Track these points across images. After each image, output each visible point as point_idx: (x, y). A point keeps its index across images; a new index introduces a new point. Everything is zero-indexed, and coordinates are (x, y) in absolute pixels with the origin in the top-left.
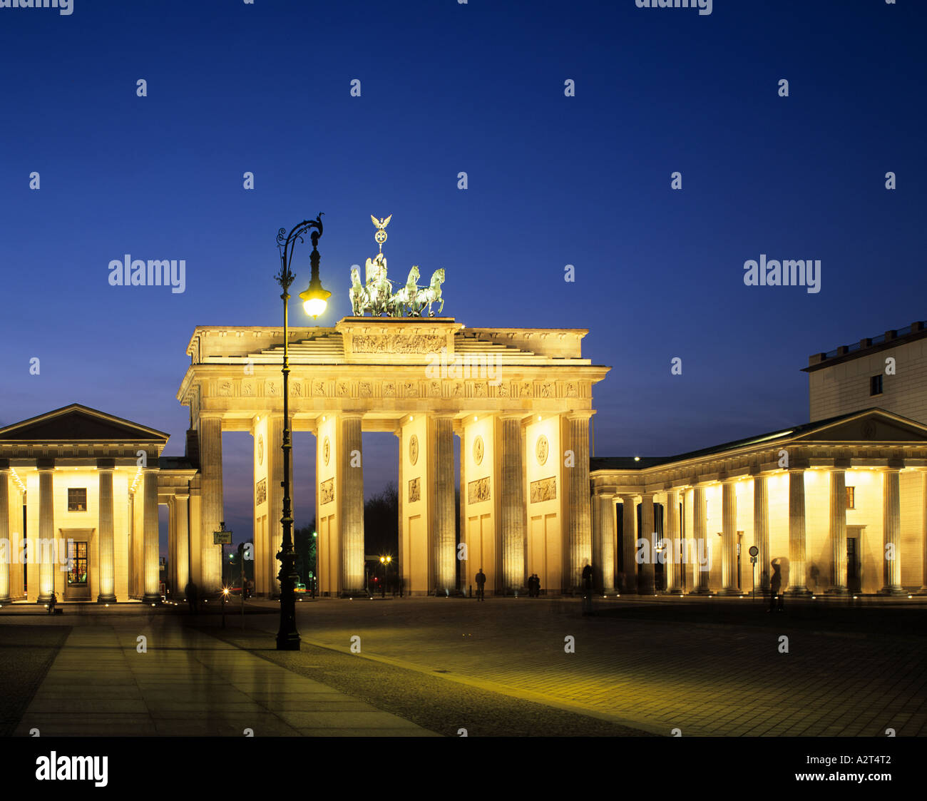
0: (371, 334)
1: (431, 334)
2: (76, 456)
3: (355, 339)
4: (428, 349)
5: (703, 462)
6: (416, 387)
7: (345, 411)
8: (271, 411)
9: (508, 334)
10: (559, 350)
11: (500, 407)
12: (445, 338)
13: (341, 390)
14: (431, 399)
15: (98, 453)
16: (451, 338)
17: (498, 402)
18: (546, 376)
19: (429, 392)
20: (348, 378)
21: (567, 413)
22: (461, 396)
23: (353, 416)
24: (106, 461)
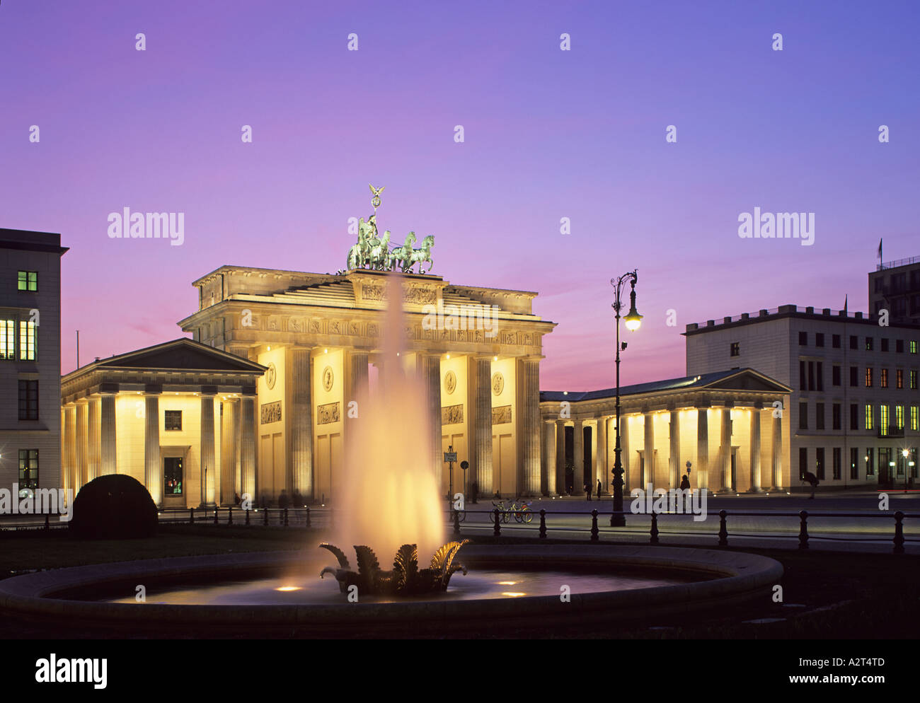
0: (377, 284)
1: (425, 288)
2: (183, 383)
3: (365, 288)
4: (422, 300)
5: (630, 399)
6: (413, 330)
7: (357, 347)
8: (293, 344)
9: (480, 292)
10: (516, 307)
11: (476, 350)
12: (435, 292)
13: (353, 329)
14: (424, 341)
15: (202, 381)
16: (440, 293)
17: (475, 346)
18: (511, 328)
19: (423, 336)
20: (359, 320)
21: (523, 357)
22: (448, 340)
23: (362, 352)
24: (209, 389)
